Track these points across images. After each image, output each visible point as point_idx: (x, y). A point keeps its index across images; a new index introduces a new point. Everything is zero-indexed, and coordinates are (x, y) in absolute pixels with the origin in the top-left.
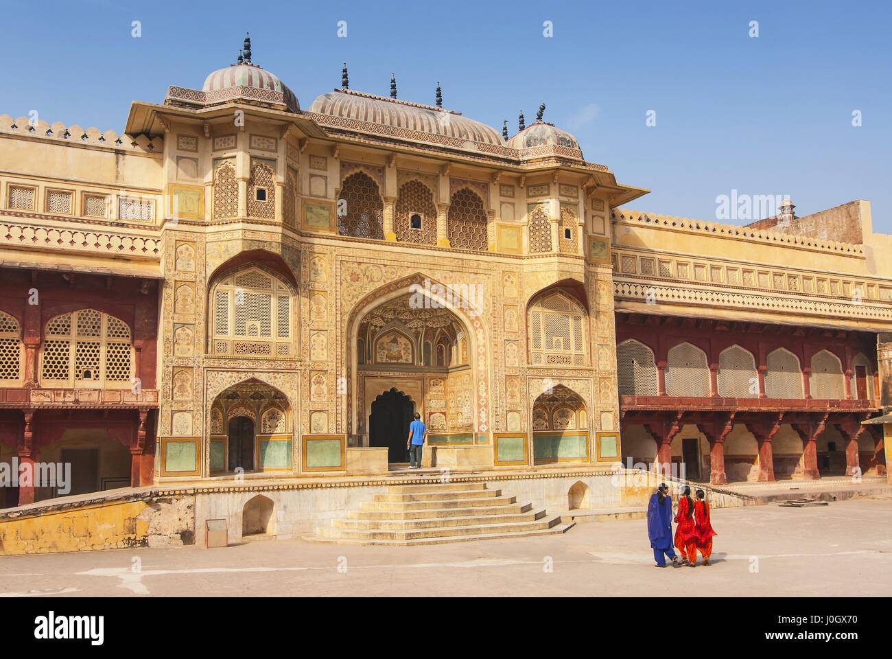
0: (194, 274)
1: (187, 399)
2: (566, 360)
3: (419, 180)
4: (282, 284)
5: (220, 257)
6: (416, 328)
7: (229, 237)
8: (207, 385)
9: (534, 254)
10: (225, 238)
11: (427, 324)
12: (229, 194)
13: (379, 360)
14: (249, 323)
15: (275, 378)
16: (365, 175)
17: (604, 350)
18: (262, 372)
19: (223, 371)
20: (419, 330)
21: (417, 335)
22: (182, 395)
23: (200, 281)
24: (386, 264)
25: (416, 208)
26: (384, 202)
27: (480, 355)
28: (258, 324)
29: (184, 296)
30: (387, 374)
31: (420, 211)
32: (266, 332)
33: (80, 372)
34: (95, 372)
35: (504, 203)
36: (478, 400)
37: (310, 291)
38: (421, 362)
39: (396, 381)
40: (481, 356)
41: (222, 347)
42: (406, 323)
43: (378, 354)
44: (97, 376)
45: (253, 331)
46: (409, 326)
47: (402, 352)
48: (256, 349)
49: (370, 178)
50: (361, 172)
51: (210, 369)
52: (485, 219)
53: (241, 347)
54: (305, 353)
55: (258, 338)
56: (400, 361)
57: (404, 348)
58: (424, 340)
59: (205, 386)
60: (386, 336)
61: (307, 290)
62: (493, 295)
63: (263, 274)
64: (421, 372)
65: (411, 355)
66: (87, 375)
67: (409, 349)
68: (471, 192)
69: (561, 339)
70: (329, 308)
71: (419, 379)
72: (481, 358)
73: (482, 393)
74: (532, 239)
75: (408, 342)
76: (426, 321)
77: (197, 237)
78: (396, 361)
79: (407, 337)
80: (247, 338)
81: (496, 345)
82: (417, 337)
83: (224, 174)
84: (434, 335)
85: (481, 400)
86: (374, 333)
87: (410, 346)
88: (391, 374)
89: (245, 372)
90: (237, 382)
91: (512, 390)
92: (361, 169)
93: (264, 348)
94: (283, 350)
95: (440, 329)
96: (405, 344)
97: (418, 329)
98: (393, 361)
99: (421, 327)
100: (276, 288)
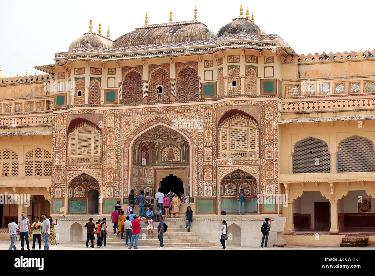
1: (60, 182)
2: (244, 155)
3: (162, 68)
4: (96, 130)
5: (69, 123)
6: (180, 142)
8: (67, 177)
11: (184, 140)
13: (163, 160)
14: (83, 149)
15: (92, 172)
16: (135, 72)
17: (269, 147)
19: (73, 171)
20: (182, 143)
21: (181, 145)
22: (58, 181)
23: (65, 133)
24: (142, 114)
25: (160, 83)
28: (86, 149)
29: (60, 140)
30: (167, 167)
31: (162, 84)
32: (89, 153)
33: (36, 173)
34: (41, 173)
35: (206, 71)
37: (107, 132)
38: (184, 160)
39: (172, 170)
41: (73, 160)
42: (175, 140)
43: (162, 157)
44: (41, 174)
45: (84, 152)
46: (177, 141)
47: (175, 155)
48: (85, 160)
49: (137, 73)
50: (133, 71)
52: (197, 81)
53: (80, 160)
54: (104, 161)
55: (87, 156)
56: (174, 160)
57: (176, 153)
59: (66, 177)
60: (167, 148)
63: (88, 127)
64: (185, 165)
65: (179, 157)
66: (38, 174)
67: (178, 153)
68: (190, 68)
69: (241, 143)
70: (115, 139)
71: (184, 169)
75: (178, 149)
77: (64, 115)
78: (171, 160)
79: (177, 147)
80: (82, 156)
81: (199, 150)
82: (182, 147)
86: (159, 147)
87: (179, 152)
88: (169, 167)
89: (81, 170)
90: (78, 175)
91: (208, 174)
92: (133, 69)
93: (88, 160)
94: (96, 160)
96: (177, 151)
98: (170, 160)
99: (182, 141)
100: (94, 133)
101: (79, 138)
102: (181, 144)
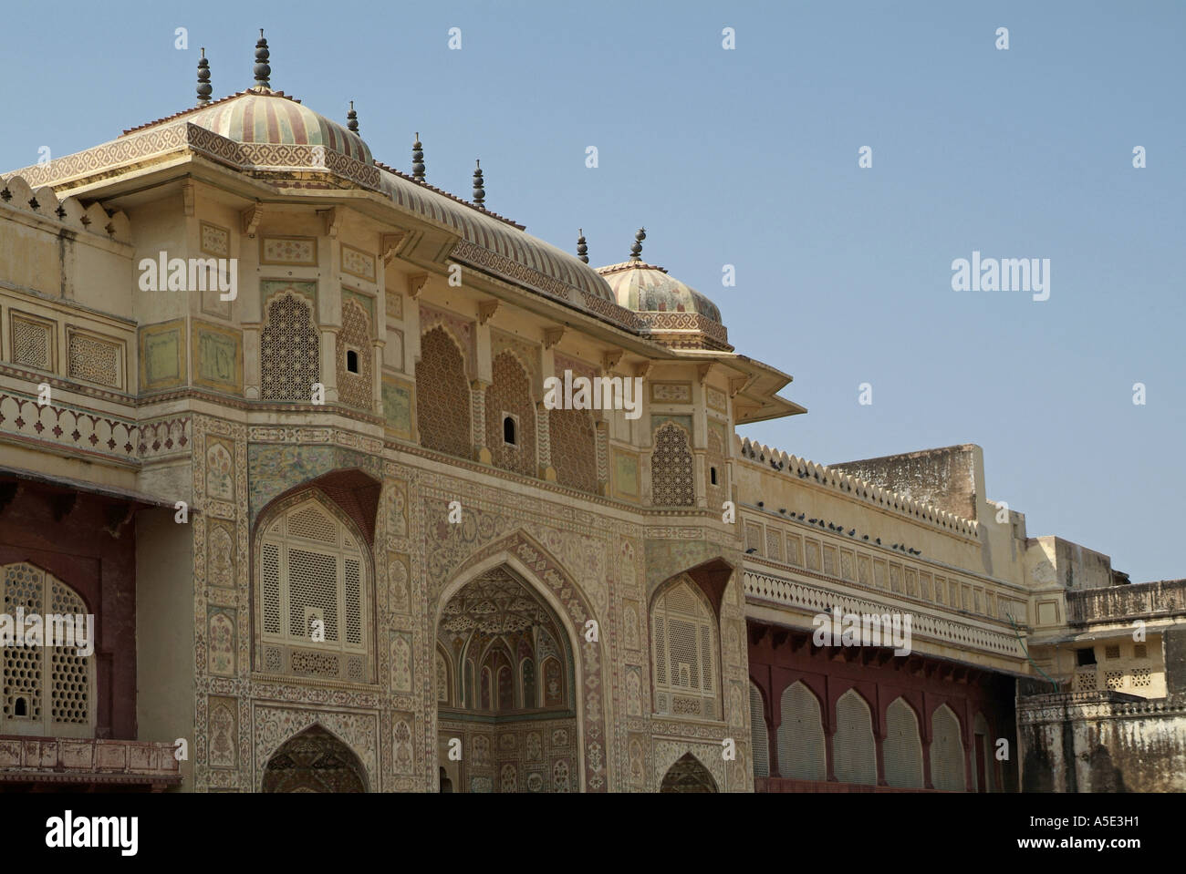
0: (233, 505)
1: (228, 764)
2: (695, 706)
3: (513, 353)
4: (350, 536)
5: (284, 477)
6: (458, 633)
7: (302, 437)
9: (661, 508)
10: (294, 440)
11: (480, 626)
12: (297, 353)
14: (307, 612)
15: (346, 724)
16: (445, 335)
17: (736, 690)
18: (328, 712)
19: (277, 708)
20: (463, 636)
21: (458, 644)
23: (242, 521)
24: (481, 508)
25: (510, 404)
26: (470, 389)
27: (589, 693)
28: (321, 614)
29: (220, 550)
31: (514, 409)
32: (330, 631)
34: (34, 702)
36: (587, 781)
37: (387, 552)
40: (592, 694)
41: (274, 659)
44: (37, 711)
45: (314, 627)
48: (319, 664)
49: (451, 341)
50: (441, 328)
51: (261, 703)
53: (299, 660)
54: (385, 677)
55: (323, 645)
57: (437, 673)
58: (467, 657)
61: (384, 552)
62: (610, 578)
63: (325, 514)
64: (461, 720)
65: (446, 687)
66: (21, 708)
67: (443, 674)
69: (687, 667)
70: (413, 589)
71: (458, 735)
72: (593, 698)
73: (595, 766)
74: (657, 480)
75: (442, 660)
76: (480, 620)
77: (235, 431)
79: (441, 651)
80: (304, 642)
81: (615, 674)
82: (457, 651)
83: (282, 312)
84: (483, 646)
85: (594, 778)
87: (446, 669)
89: (306, 711)
90: (295, 733)
92: (441, 322)
93: (329, 664)
94: (355, 669)
95: (496, 637)
97: (461, 636)
99: (469, 631)
100: (342, 544)
101: (295, 555)
102: (458, 638)
